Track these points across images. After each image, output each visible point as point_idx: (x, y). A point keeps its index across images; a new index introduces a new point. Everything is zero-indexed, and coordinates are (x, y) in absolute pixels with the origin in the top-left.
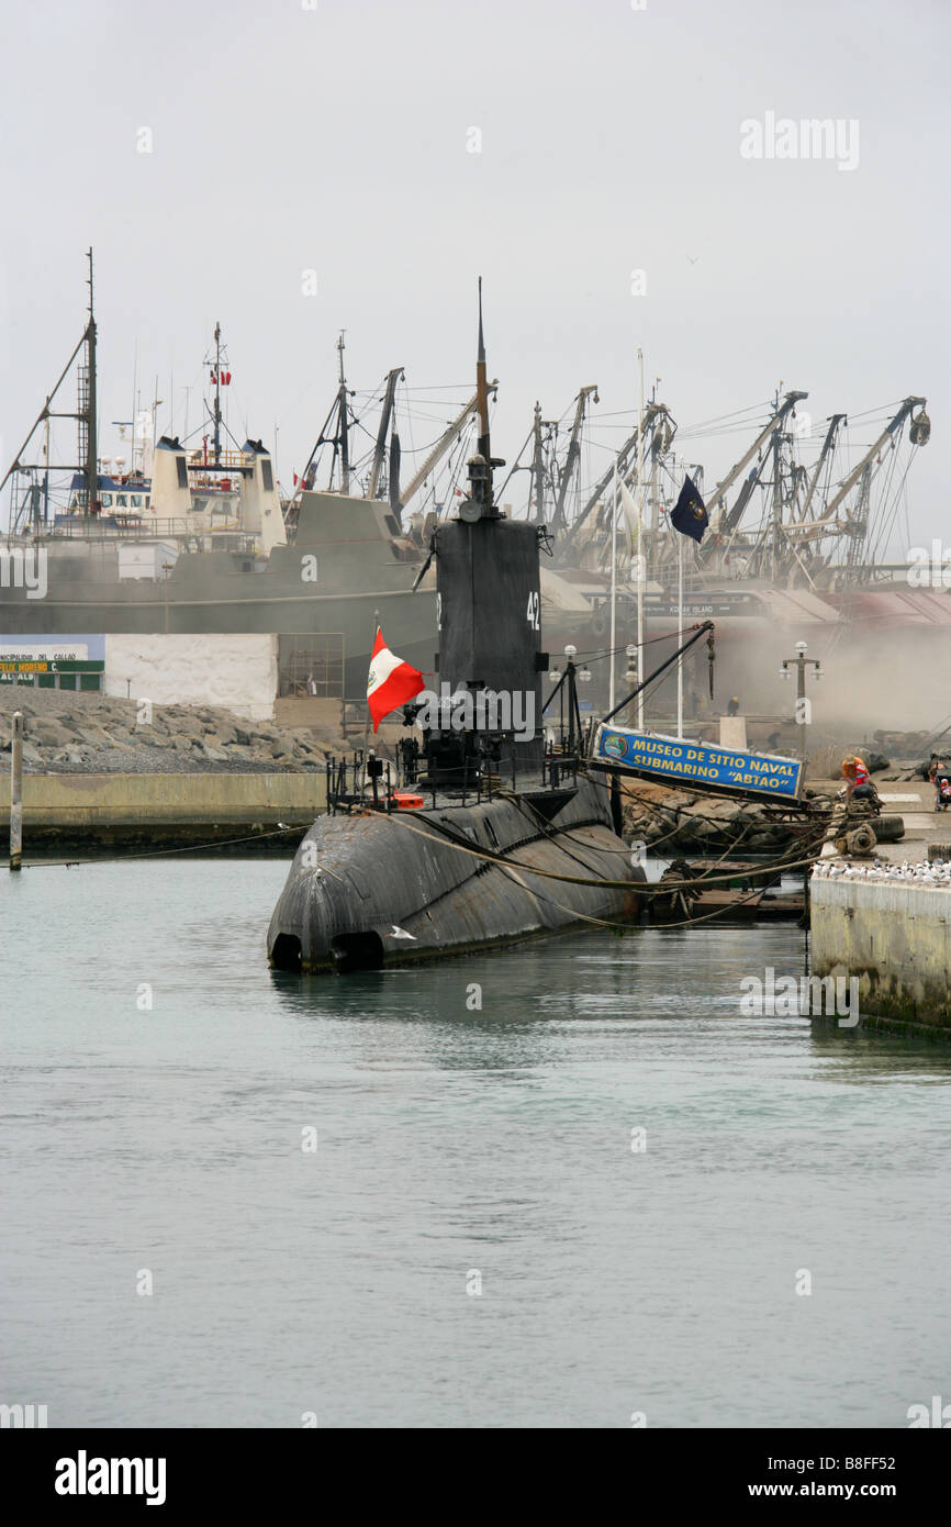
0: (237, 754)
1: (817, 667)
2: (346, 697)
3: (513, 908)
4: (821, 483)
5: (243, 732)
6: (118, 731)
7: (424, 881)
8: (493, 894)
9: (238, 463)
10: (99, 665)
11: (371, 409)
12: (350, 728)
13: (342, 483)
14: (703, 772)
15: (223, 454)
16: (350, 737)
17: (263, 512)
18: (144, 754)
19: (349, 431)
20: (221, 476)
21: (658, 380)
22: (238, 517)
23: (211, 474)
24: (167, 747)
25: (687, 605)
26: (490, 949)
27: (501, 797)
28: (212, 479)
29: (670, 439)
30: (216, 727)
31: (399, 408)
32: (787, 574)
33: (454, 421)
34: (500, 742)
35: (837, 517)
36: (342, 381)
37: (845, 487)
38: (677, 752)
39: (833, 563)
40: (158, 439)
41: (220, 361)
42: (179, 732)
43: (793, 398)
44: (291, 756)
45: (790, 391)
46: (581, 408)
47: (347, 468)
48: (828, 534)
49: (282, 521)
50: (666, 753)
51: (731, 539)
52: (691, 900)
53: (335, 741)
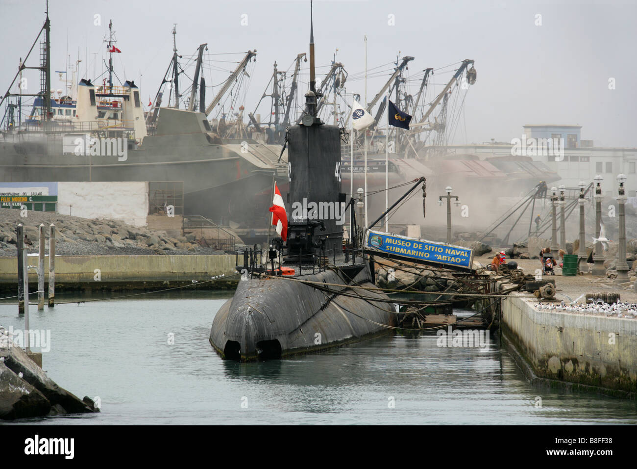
0: (129, 244)
1: (457, 199)
2: (184, 215)
3: (340, 327)
4: (420, 103)
5: (131, 233)
6: (67, 232)
7: (299, 313)
8: (330, 320)
9: (121, 93)
10: (55, 198)
11: (190, 65)
12: (187, 230)
13: (175, 103)
14: (421, 254)
15: (113, 88)
16: (186, 235)
17: (135, 117)
18: (81, 245)
19: (178, 76)
20: (112, 99)
21: (337, 50)
22: (121, 121)
23: (107, 98)
24: (93, 241)
25: (356, 167)
26: (330, 348)
27: (329, 269)
28: (108, 101)
29: (344, 81)
30: (118, 230)
31: (204, 65)
32: (404, 151)
33: (234, 71)
34: (325, 240)
35: (429, 121)
36: (175, 50)
37: (433, 106)
38: (408, 244)
39: (427, 145)
40: (80, 80)
41: (112, 40)
42: (99, 233)
43: (406, 60)
44: (157, 245)
45: (405, 56)
46: (298, 65)
47: (178, 95)
48: (425, 129)
49: (144, 122)
50: (402, 245)
51: (374, 132)
52: (422, 321)
53: (178, 237)
